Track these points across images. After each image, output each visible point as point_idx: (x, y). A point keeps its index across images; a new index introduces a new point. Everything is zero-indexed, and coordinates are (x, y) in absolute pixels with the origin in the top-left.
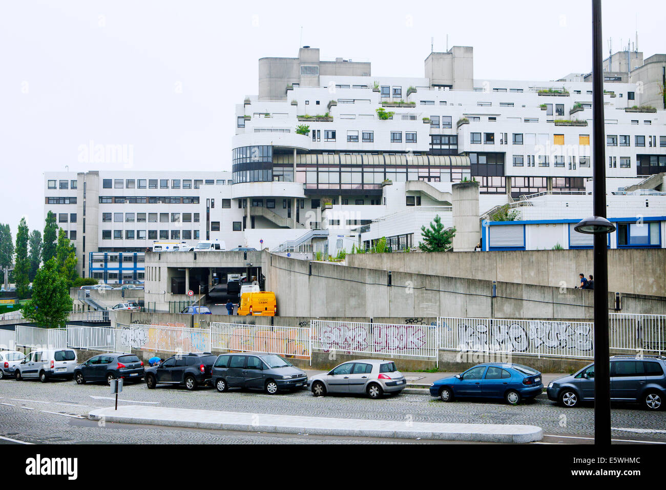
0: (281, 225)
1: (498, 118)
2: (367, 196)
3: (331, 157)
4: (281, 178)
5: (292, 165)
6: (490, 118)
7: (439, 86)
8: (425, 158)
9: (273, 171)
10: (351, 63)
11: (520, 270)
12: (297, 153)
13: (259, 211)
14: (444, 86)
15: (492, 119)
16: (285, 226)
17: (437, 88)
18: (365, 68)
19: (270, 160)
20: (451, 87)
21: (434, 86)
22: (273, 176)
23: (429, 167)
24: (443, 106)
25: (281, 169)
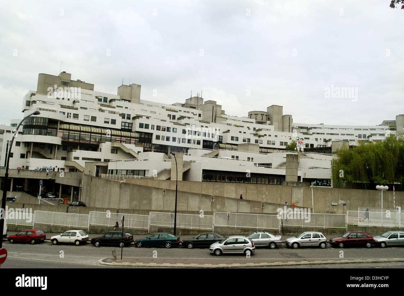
0: (47, 157)
1: (150, 118)
2: (90, 147)
3: (76, 127)
4: (50, 134)
5: (57, 129)
6: (147, 118)
7: (125, 100)
8: (120, 132)
9: (47, 130)
10: (84, 83)
11: (212, 190)
12: (60, 123)
13: (37, 150)
14: (127, 100)
15: (148, 118)
16: (50, 158)
17: (123, 101)
18: (91, 87)
19: (46, 125)
20: (129, 101)
21: (122, 100)
22: (47, 133)
23: (121, 136)
24: (126, 110)
25: (51, 130)
